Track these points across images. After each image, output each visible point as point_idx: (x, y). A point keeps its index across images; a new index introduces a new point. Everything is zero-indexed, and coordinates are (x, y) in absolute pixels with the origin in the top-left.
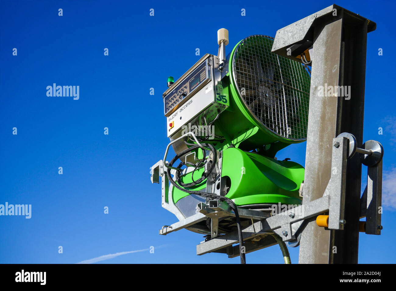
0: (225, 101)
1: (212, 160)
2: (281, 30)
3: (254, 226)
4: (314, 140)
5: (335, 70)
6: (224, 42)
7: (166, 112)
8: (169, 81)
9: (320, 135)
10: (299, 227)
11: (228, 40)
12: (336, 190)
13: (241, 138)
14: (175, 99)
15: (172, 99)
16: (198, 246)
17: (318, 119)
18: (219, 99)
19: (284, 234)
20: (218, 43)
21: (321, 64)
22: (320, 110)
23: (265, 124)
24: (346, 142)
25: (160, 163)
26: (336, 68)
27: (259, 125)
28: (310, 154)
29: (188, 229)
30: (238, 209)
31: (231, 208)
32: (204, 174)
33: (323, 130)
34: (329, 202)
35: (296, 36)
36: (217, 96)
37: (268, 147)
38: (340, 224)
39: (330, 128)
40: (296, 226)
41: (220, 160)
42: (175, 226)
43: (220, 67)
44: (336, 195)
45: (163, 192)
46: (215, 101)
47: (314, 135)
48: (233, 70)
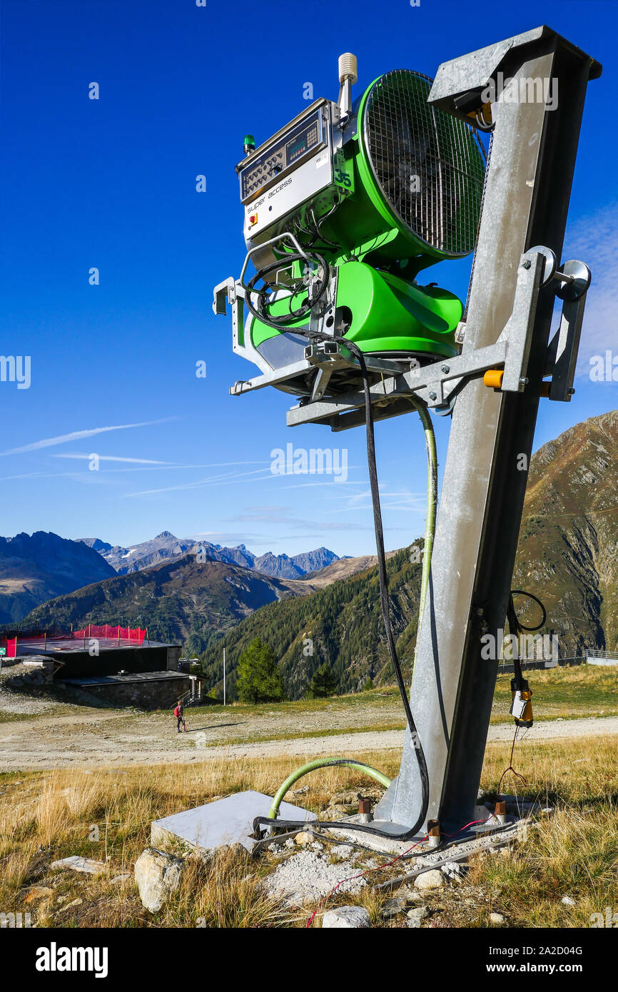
0: (347, 182)
1: (321, 280)
2: (448, 65)
3: (384, 384)
4: (489, 256)
5: (534, 141)
6: (350, 77)
7: (243, 198)
8: (246, 142)
9: (498, 248)
10: (454, 387)
11: (356, 75)
12: (519, 333)
13: (366, 247)
14: (260, 176)
15: (254, 174)
16: (288, 413)
17: (498, 222)
18: (339, 179)
19: (431, 397)
20: (340, 81)
21: (510, 130)
22: (503, 208)
23: (410, 224)
24: (542, 259)
25: (229, 282)
26: (536, 139)
27: (400, 225)
28: (480, 277)
29: (276, 388)
30: (364, 357)
31: (354, 355)
32: (306, 302)
33: (503, 240)
34: (506, 351)
35: (473, 76)
36: (336, 174)
37: (404, 264)
38: (520, 383)
39: (515, 237)
40: (450, 386)
41: (333, 280)
42: (256, 382)
43: (342, 124)
44: (517, 342)
45: (235, 329)
46: (333, 181)
47: (489, 248)
48: (365, 130)
